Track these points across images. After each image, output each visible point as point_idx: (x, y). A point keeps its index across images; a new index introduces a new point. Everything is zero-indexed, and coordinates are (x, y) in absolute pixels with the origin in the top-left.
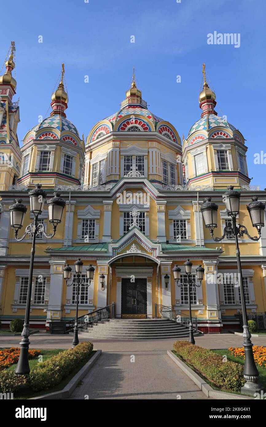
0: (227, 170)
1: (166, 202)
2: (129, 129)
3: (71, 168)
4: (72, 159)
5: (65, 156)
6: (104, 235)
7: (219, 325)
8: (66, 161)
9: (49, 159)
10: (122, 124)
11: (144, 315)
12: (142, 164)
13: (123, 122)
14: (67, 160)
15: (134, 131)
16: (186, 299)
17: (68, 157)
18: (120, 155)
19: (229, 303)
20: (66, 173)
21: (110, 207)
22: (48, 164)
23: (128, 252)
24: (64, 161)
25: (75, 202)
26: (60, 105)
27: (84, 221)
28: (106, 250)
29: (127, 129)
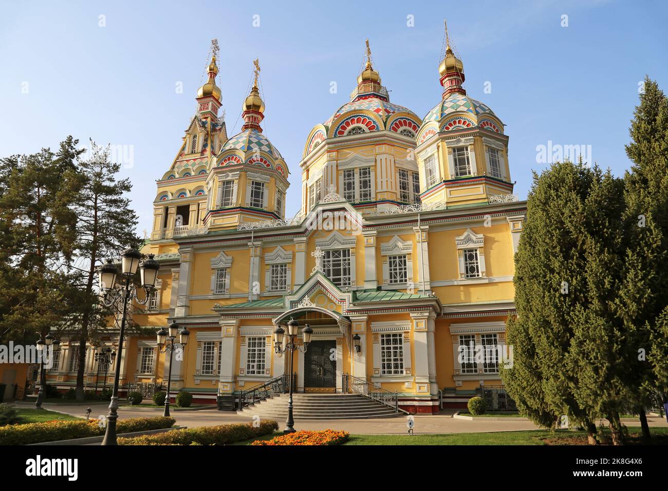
0: (468, 175)
1: (375, 232)
2: (350, 132)
3: (262, 198)
4: (263, 186)
5: (253, 184)
6: (296, 284)
7: (430, 403)
8: (254, 189)
9: (233, 190)
10: (339, 126)
11: (333, 389)
12: (368, 178)
13: (341, 124)
14: (256, 188)
15: (357, 133)
16: (389, 367)
17: (258, 184)
18: (337, 170)
19: (468, 371)
20: (255, 205)
21: (303, 246)
22: (231, 197)
23: (300, 306)
24: (252, 191)
25: (260, 243)
26: (252, 116)
27: (273, 267)
28: (282, 304)
29: (346, 132)
